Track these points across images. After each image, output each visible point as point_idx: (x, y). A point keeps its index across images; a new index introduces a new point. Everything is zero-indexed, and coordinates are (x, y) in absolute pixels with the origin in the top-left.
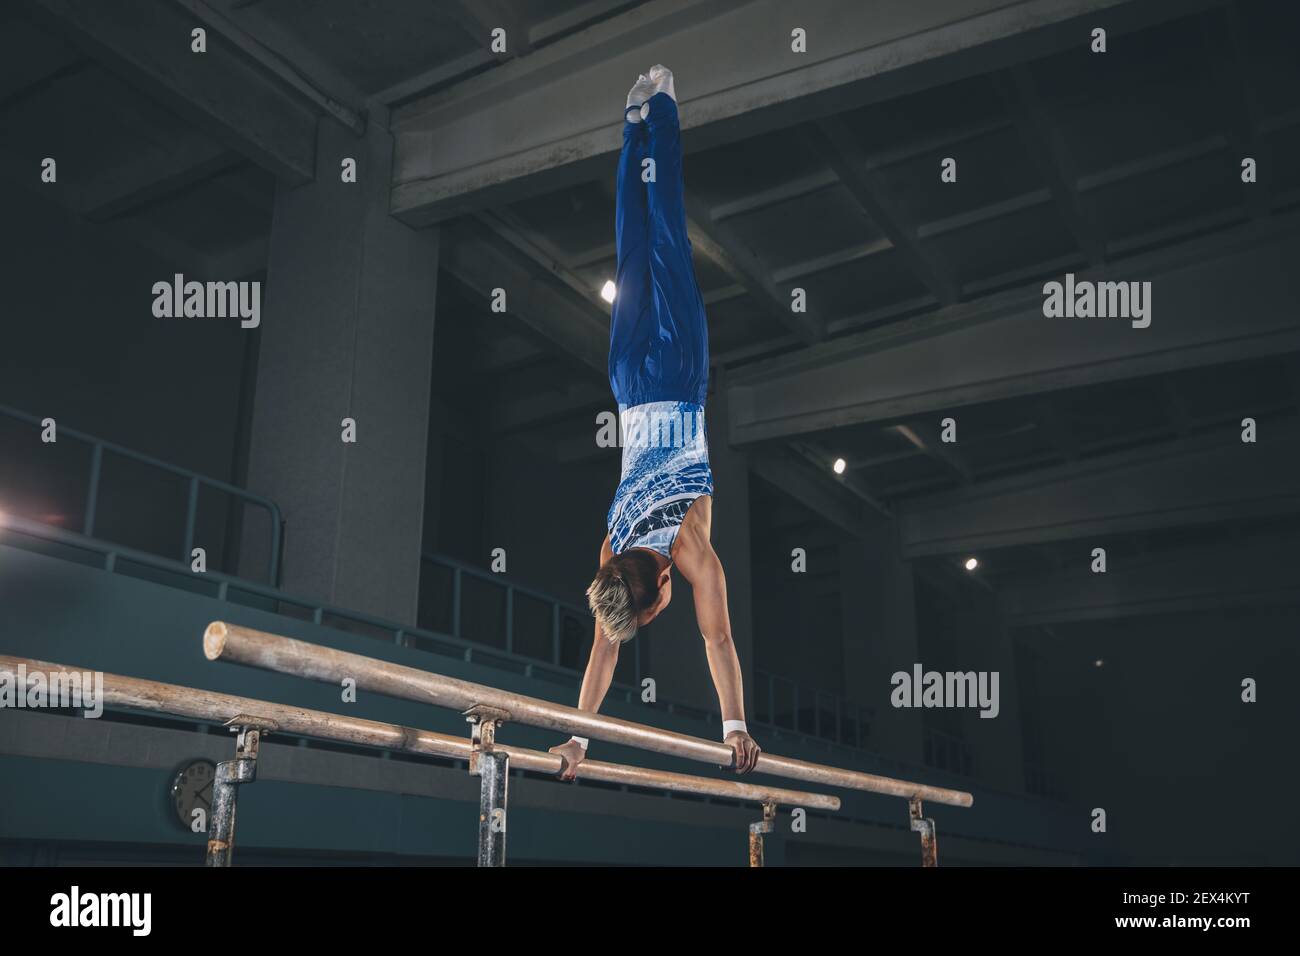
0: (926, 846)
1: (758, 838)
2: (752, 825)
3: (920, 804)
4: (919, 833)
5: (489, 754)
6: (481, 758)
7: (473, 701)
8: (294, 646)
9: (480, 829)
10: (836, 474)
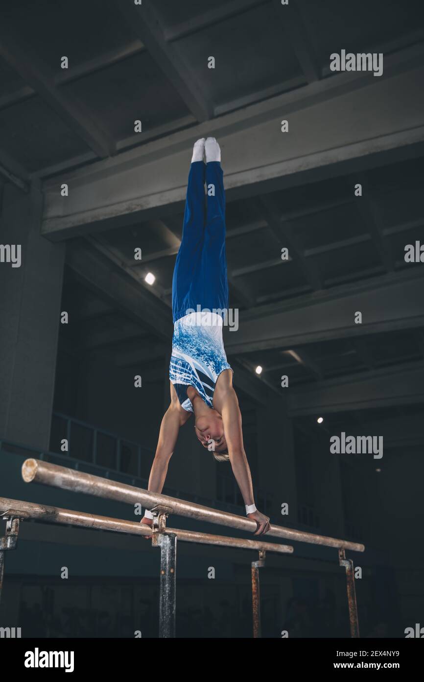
0: (349, 574)
1: (256, 570)
2: (253, 563)
3: (344, 552)
4: (344, 567)
5: (165, 534)
6: (160, 537)
7: (156, 503)
8: (71, 473)
9: (161, 579)
10: (257, 374)
